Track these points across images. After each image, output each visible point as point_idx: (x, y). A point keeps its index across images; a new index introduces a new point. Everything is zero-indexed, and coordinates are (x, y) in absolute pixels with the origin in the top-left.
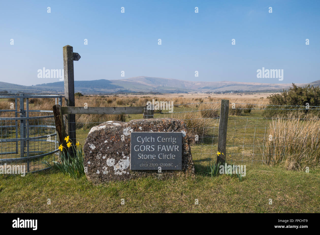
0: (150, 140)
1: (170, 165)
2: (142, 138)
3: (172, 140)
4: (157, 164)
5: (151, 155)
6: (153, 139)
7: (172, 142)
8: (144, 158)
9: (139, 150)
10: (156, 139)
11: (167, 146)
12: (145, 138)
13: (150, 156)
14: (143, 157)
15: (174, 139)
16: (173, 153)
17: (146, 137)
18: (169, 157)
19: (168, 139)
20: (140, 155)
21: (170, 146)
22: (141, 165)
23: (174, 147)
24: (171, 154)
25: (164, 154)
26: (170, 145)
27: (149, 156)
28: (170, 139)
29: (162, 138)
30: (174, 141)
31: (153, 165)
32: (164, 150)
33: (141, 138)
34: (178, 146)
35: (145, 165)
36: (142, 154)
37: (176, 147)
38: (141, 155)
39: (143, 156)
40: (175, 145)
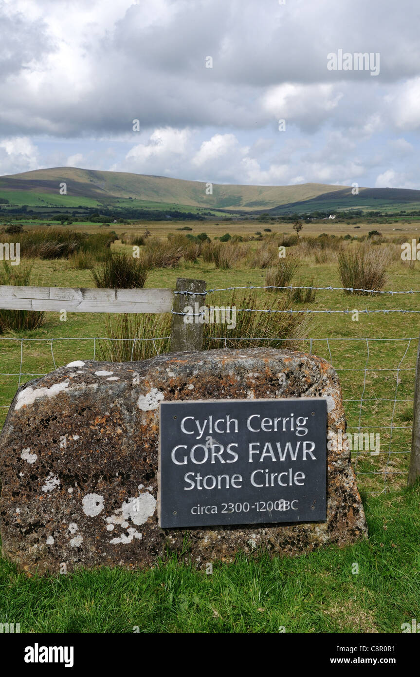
0: (222, 426)
1: (290, 505)
2: (197, 422)
3: (295, 425)
4: (246, 506)
5: (227, 477)
6: (232, 424)
7: (295, 430)
8: (203, 487)
9: (189, 460)
10: (242, 425)
11: (278, 445)
12: (208, 423)
13: (224, 481)
14: (202, 485)
15: (301, 421)
16: (298, 466)
17: (211, 418)
18: (285, 479)
19: (280, 423)
20: (190, 477)
21: (288, 444)
22: (196, 511)
23: (301, 445)
24: (291, 470)
25: (270, 473)
26: (288, 442)
27: (219, 478)
28: (288, 423)
29: (262, 418)
30: (300, 426)
31: (234, 507)
32: (270, 457)
33: (193, 422)
34: (313, 445)
35: (209, 510)
36: (198, 475)
37: (309, 447)
38: (196, 476)
39: (201, 481)
40: (302, 439)
